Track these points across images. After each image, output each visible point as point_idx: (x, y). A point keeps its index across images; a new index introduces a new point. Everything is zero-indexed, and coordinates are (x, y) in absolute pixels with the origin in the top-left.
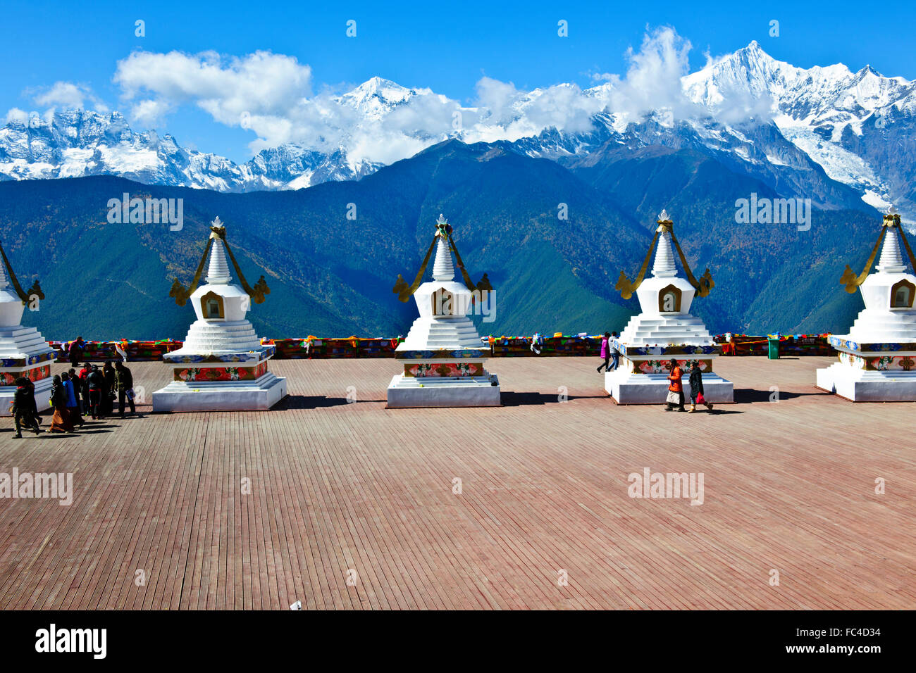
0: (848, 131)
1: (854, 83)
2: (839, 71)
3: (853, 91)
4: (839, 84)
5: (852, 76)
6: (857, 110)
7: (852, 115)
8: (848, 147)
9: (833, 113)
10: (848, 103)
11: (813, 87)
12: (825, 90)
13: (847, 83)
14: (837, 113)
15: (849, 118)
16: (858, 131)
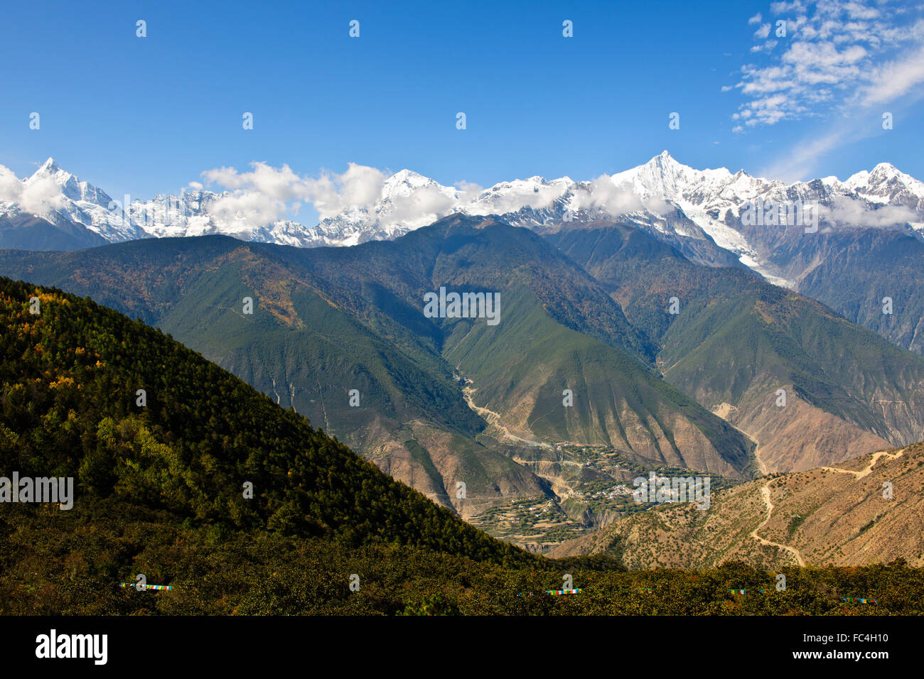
0: (729, 214)
1: (733, 181)
2: (722, 174)
3: (732, 186)
4: (723, 182)
5: (731, 176)
6: (735, 199)
7: (732, 202)
8: (729, 225)
9: (719, 201)
10: (729, 195)
11: (706, 183)
12: (714, 185)
13: (728, 181)
14: (722, 201)
15: (730, 205)
16: (736, 214)
